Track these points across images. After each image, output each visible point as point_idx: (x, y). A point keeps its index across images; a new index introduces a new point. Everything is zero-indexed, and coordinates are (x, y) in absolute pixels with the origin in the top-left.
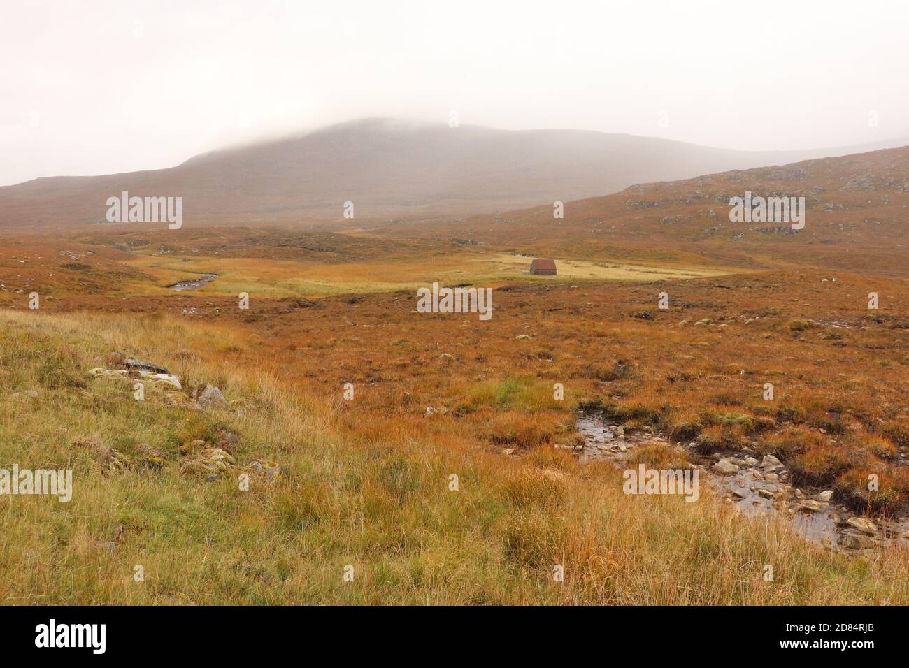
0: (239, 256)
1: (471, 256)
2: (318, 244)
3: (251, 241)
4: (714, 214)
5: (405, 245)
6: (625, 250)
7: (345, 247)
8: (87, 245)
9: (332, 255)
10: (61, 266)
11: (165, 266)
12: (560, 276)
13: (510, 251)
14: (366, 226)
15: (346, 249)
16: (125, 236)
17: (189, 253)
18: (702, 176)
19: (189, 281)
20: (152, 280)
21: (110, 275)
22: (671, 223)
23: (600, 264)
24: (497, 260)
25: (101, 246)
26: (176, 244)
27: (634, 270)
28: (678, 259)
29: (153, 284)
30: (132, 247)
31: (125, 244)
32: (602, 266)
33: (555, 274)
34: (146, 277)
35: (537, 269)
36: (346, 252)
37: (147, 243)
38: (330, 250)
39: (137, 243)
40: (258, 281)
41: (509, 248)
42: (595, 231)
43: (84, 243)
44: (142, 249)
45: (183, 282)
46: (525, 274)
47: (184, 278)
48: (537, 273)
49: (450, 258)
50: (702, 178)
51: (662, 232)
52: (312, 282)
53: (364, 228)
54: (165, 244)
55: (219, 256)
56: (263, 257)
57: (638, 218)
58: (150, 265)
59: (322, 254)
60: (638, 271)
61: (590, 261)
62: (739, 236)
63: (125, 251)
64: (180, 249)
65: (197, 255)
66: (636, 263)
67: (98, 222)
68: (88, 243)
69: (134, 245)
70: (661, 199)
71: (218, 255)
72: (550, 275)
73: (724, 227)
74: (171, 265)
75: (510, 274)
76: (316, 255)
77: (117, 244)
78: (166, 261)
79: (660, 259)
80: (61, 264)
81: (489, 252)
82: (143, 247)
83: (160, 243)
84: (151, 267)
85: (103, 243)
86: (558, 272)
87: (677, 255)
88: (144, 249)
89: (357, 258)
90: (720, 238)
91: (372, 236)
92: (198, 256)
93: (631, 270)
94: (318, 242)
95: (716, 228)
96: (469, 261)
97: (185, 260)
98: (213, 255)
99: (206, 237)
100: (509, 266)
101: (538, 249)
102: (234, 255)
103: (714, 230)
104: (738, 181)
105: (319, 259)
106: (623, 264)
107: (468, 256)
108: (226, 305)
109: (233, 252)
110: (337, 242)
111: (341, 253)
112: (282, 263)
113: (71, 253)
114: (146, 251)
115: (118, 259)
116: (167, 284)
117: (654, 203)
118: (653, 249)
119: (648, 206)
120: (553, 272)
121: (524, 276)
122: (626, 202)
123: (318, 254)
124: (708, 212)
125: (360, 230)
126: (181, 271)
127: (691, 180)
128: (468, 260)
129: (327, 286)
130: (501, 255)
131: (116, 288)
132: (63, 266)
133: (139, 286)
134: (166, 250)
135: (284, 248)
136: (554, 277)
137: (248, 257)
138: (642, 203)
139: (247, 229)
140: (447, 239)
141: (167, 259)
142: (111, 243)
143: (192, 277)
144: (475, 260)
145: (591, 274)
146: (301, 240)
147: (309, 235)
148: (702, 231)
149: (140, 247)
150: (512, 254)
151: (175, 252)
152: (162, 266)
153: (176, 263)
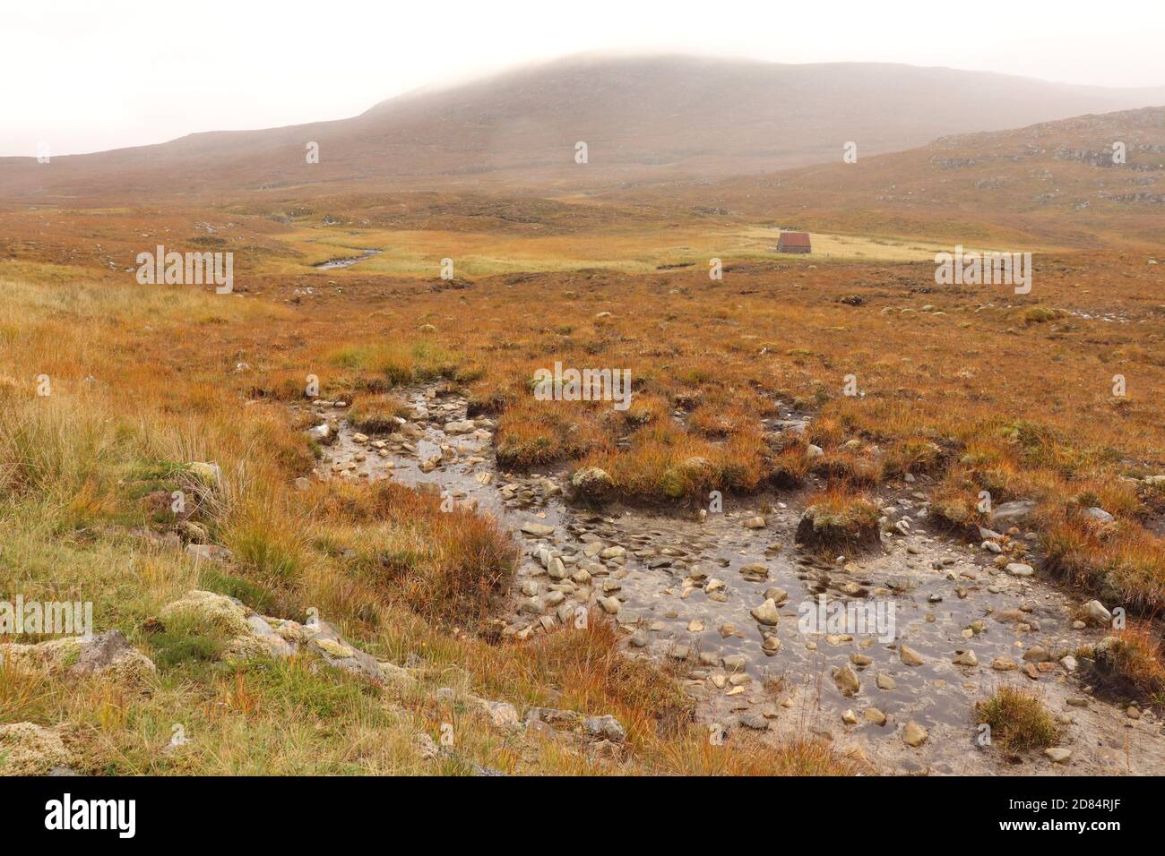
0: (419, 228)
1: (713, 228)
2: (519, 213)
3: (437, 209)
4: (1051, 176)
5: (630, 214)
6: (917, 222)
7: (554, 216)
8: (237, 216)
9: (535, 226)
10: (190, 240)
11: (325, 240)
12: (814, 254)
13: (768, 223)
14: (590, 191)
15: (554, 219)
16: (284, 204)
17: (358, 224)
18: (1040, 124)
19: (344, 259)
20: (297, 257)
21: (245, 251)
22: (989, 187)
23: (879, 240)
24: (743, 233)
25: (253, 217)
26: (343, 214)
27: (920, 249)
28: (988, 235)
29: (297, 262)
30: (292, 218)
31: (283, 215)
32: (880, 243)
33: (808, 251)
34: (291, 254)
35: (786, 245)
36: (553, 224)
37: (310, 212)
38: (534, 220)
39: (297, 213)
40: (426, 258)
41: (768, 219)
42: (884, 198)
43: (235, 213)
44: (304, 220)
45: (336, 259)
46: (769, 251)
47: (339, 255)
48: (784, 251)
49: (685, 231)
50: (1039, 126)
51: (977, 200)
52: (491, 259)
53: (587, 193)
54: (331, 213)
55: (395, 228)
56: (448, 229)
57: (944, 181)
58: (306, 239)
59: (523, 226)
60: (925, 249)
61: (865, 236)
62: (1084, 206)
63: (283, 222)
64: (348, 220)
65: (368, 227)
66: (928, 239)
67: (261, 188)
68: (239, 213)
69: (295, 215)
70: (979, 155)
71: (393, 227)
72: (802, 253)
73: (1062, 194)
74: (330, 240)
75: (750, 251)
76: (515, 227)
77: (273, 214)
78: (327, 235)
79: (964, 235)
80: (190, 237)
81: (739, 224)
82: (305, 217)
83: (326, 212)
84: (308, 241)
85: (256, 213)
86: (814, 250)
87: (987, 230)
88: (306, 220)
89: (565, 230)
90: (1057, 208)
91: (593, 203)
92: (370, 227)
93: (915, 249)
94: (519, 210)
95: (1052, 195)
96: (708, 235)
97: (352, 233)
98: (387, 227)
99: (381, 205)
100: (753, 242)
101: (803, 220)
102: (412, 227)
103: (1049, 197)
104: (1090, 130)
105: (518, 231)
106: (908, 241)
107: (709, 228)
108: (354, 285)
109: (411, 223)
110: (543, 211)
111: (547, 224)
112: (470, 236)
113: (209, 225)
114: (309, 223)
115: (266, 233)
116: (313, 262)
117: (968, 161)
118: (955, 222)
119: (959, 166)
120: (807, 249)
121: (767, 255)
122: (929, 159)
123: (519, 225)
124: (1043, 173)
125: (582, 195)
126: (342, 246)
127: (1024, 129)
128: (706, 233)
129: (505, 264)
130: (752, 228)
131: (246, 266)
132: (193, 240)
133: (277, 263)
134: (331, 221)
135: (476, 218)
136: (807, 256)
137: (430, 229)
138: (951, 161)
139: (437, 194)
140: (687, 207)
141: (329, 232)
142: (265, 212)
143: (349, 253)
144: (717, 234)
145: (858, 253)
146: (499, 209)
147: (510, 201)
148: (1032, 198)
149: (301, 218)
150: (769, 227)
151: (342, 223)
152: (320, 240)
153: (341, 237)
